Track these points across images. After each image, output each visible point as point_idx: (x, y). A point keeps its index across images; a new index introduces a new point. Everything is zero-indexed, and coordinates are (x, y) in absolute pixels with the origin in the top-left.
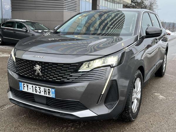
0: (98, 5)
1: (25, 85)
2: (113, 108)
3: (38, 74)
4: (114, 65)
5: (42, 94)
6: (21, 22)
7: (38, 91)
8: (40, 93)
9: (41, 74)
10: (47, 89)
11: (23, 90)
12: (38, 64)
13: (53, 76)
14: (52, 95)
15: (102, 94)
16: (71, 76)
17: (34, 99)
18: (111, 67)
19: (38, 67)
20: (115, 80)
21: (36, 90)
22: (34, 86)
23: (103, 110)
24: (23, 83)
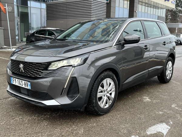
0: (136, 12)
1: (14, 80)
2: (74, 99)
3: (22, 71)
4: (75, 66)
5: (23, 86)
6: (52, 30)
7: (21, 84)
8: (22, 85)
9: (23, 71)
10: (26, 82)
11: (13, 83)
12: (22, 63)
13: (33, 72)
14: (29, 87)
15: (65, 87)
16: (42, 73)
17: (21, 91)
18: (73, 67)
19: (21, 66)
20: (75, 77)
21: (20, 83)
22: (19, 80)
23: (65, 101)
24: (13, 78)
